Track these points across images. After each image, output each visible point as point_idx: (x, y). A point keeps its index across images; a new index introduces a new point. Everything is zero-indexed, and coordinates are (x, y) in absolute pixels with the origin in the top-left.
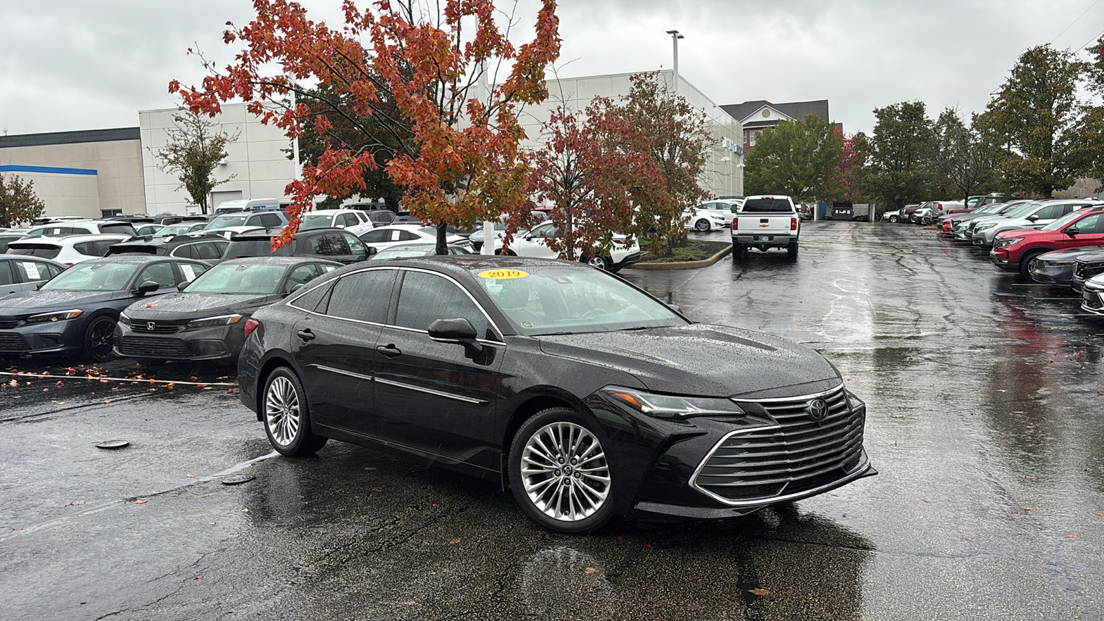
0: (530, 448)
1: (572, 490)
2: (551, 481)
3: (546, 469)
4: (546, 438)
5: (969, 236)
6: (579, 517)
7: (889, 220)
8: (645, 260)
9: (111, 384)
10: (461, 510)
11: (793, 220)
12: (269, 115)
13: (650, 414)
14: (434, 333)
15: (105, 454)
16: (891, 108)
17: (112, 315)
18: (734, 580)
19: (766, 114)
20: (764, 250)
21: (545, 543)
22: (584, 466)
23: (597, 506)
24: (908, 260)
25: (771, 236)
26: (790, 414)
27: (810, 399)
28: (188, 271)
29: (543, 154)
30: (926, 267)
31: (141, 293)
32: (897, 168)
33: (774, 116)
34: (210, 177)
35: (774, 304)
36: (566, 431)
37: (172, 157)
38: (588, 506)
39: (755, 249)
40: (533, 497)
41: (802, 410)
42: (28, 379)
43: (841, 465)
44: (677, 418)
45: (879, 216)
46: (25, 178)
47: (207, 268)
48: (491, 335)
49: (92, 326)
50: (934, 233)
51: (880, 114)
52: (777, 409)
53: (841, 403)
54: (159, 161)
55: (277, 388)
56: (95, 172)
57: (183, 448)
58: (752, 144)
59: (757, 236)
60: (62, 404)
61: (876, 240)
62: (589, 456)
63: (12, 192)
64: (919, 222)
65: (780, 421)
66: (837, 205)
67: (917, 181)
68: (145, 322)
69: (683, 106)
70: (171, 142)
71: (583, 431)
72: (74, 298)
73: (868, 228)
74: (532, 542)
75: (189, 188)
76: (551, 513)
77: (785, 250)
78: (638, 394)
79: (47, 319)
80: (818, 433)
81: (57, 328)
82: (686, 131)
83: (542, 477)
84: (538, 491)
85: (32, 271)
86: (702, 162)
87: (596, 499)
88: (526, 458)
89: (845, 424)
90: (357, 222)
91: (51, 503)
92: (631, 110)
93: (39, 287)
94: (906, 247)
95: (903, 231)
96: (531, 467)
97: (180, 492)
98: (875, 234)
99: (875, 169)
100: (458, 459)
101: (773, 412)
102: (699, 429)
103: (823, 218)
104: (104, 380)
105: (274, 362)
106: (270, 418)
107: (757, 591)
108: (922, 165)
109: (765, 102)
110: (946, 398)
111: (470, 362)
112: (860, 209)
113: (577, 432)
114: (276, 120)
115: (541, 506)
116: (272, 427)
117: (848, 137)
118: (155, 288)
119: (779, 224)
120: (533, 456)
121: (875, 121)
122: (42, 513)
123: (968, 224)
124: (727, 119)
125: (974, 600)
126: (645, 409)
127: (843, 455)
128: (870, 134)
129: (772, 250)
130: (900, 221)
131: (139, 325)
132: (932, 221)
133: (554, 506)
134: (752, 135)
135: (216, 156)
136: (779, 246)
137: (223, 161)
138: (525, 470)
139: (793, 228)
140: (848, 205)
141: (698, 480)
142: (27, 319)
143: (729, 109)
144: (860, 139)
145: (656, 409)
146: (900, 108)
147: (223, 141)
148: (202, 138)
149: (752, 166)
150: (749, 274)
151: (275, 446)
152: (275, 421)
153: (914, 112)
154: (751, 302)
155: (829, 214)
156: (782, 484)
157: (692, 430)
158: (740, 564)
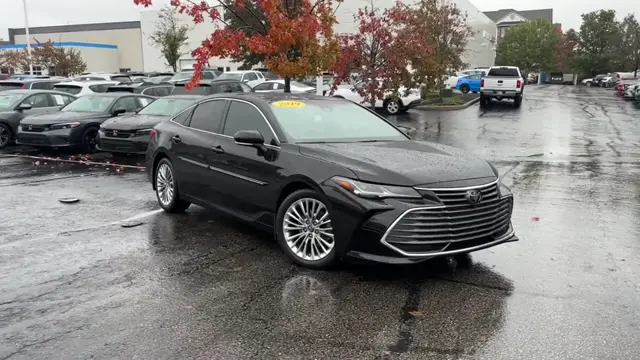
0: (289, 213)
1: (313, 242)
2: (301, 235)
3: (298, 227)
4: (298, 208)
5: (634, 94)
6: (316, 258)
7: (585, 84)
8: (424, 104)
9: (91, 166)
10: (252, 250)
11: (519, 82)
12: (183, 8)
13: (359, 196)
14: (238, 140)
15: (63, 205)
16: (593, 14)
17: (96, 125)
18: (402, 305)
19: (512, 17)
20: (500, 99)
21: (294, 273)
22: (322, 227)
23: (327, 252)
24: (591, 108)
25: (504, 92)
26: (455, 199)
27: (469, 189)
28: (144, 102)
29: (358, 36)
30: (601, 112)
31: (115, 114)
32: (595, 51)
33: (518, 18)
34: (178, 51)
35: (499, 133)
36: (311, 204)
37: (157, 38)
38: (322, 251)
39: (494, 99)
40: (290, 244)
41: (463, 196)
42: (46, 161)
43: (491, 233)
44: (376, 199)
45: (580, 82)
46: (76, 50)
47: (155, 100)
48: (273, 142)
49: (86, 132)
50: (612, 92)
51: (585, 17)
52: (445, 195)
53: (494, 193)
54: (150, 40)
55: (162, 171)
56: (115, 47)
57: (110, 204)
58: (502, 36)
59: (495, 91)
60: (57, 176)
61: (574, 96)
62: (324, 220)
63: (69, 57)
64: (604, 85)
65: (446, 203)
66: (553, 75)
67: (606, 60)
68: (112, 130)
69: (455, 10)
70: (157, 29)
71: (321, 205)
72: (78, 115)
73: (570, 88)
74: (284, 272)
75: (167, 57)
76: (300, 255)
77: (512, 101)
78: (352, 182)
79: (60, 127)
80: (475, 212)
81: (66, 132)
82: (455, 25)
83: (297, 232)
84: (294, 240)
85: (60, 100)
86: (464, 44)
87: (327, 248)
88: (286, 220)
89: (495, 207)
90: (257, 78)
91: (15, 233)
92: (421, 11)
93: (61, 109)
94: (590, 100)
95: (593, 91)
96: (290, 225)
97: (94, 230)
98: (573, 92)
99: (579, 52)
100: (250, 218)
101: (441, 197)
102: (390, 206)
103: (544, 82)
104: (88, 163)
105: (161, 155)
106: (159, 189)
107: (413, 313)
108: (610, 51)
109: (512, 11)
110: (591, 193)
111: (262, 159)
112: (567, 77)
113: (317, 205)
114: (187, 11)
115: (295, 250)
116: (160, 194)
117: (564, 32)
118: (123, 111)
119: (510, 84)
120: (291, 219)
121: (581, 22)
122: (7, 239)
123: (633, 87)
124: (487, 20)
125: (560, 328)
126: (356, 192)
127: (493, 227)
128: (578, 30)
129: (504, 100)
130: (593, 85)
131: (109, 132)
132: (611, 85)
133: (302, 250)
134: (503, 30)
135: (182, 39)
136: (509, 97)
137: (186, 41)
138: (285, 227)
139: (518, 86)
140: (561, 75)
141: (386, 240)
142: (49, 127)
143: (489, 14)
144: (571, 34)
145: (363, 192)
146: (598, 13)
147: (186, 30)
148: (174, 28)
149: (501, 49)
150: (488, 114)
151: (161, 205)
152: (162, 190)
153: (607, 16)
154: (484, 131)
155: (547, 80)
156: (445, 244)
157: (385, 206)
158: (411, 294)
